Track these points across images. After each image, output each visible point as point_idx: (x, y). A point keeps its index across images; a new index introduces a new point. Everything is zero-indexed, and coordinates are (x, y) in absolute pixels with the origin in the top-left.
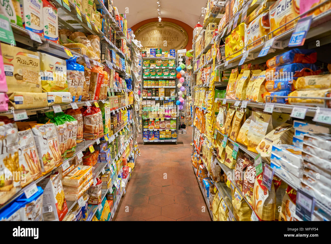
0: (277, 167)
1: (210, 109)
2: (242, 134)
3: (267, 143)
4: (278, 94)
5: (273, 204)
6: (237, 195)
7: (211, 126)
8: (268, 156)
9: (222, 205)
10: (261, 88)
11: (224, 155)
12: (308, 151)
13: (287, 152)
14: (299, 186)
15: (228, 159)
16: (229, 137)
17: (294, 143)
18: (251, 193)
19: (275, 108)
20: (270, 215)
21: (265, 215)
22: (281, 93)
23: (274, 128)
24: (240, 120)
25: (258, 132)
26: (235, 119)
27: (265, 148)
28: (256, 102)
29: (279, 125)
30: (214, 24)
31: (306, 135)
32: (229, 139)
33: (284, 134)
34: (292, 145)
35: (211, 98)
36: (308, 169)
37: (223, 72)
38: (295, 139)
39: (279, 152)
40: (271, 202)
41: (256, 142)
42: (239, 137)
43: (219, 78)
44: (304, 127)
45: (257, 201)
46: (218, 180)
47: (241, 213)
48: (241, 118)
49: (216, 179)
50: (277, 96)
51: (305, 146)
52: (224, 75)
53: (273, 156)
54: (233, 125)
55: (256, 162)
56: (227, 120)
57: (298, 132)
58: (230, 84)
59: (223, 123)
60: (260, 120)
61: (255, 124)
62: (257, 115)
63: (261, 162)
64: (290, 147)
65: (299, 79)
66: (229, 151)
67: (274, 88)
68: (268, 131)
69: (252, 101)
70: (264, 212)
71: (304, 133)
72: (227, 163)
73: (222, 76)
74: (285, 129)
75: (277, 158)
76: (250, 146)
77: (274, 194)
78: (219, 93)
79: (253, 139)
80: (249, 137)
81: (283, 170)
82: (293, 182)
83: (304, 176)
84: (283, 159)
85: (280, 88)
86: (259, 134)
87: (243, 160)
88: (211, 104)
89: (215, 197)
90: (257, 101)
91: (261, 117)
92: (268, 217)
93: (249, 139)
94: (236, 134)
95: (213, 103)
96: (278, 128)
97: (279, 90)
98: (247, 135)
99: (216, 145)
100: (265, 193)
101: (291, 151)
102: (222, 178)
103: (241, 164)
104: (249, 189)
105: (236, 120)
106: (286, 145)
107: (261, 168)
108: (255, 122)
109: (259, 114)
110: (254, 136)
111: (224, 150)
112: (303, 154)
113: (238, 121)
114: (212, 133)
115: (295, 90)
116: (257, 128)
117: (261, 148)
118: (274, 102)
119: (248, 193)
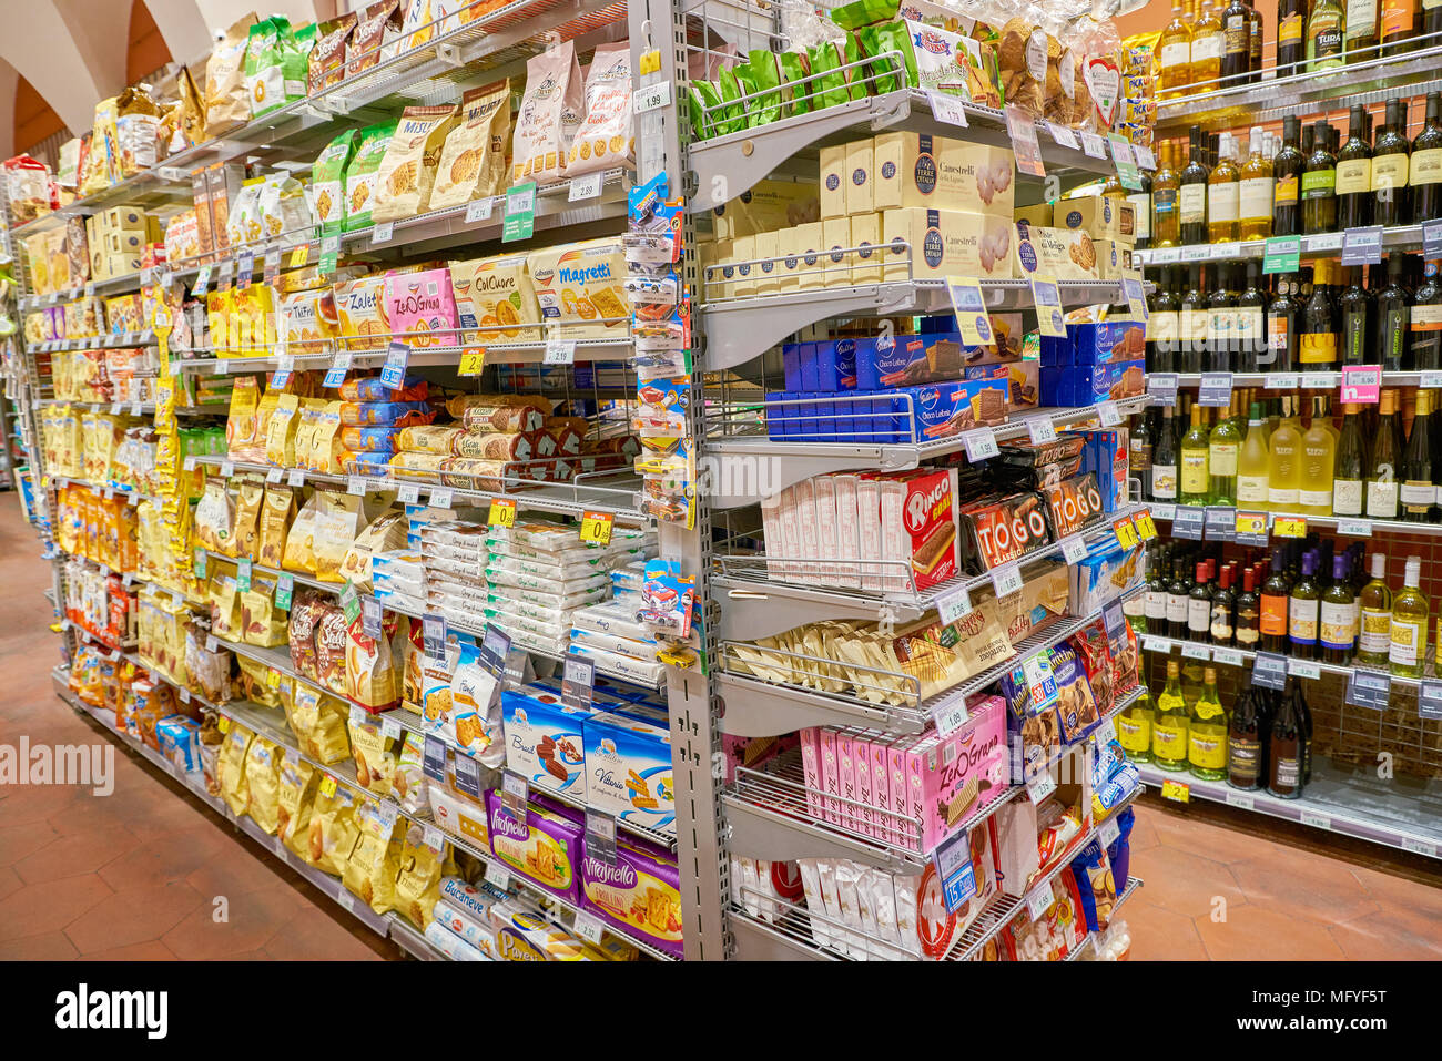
0: (386, 594)
1: (172, 491)
2: (297, 546)
3: (361, 555)
4: (370, 460)
5: (389, 670)
6: (302, 700)
7: (182, 541)
8: (367, 579)
9: (253, 757)
10: (334, 442)
11: (240, 617)
12: (430, 552)
13: (400, 562)
14: (426, 611)
15: (257, 624)
16: (256, 562)
17: (410, 545)
18: (342, 671)
19: (368, 486)
20: (386, 692)
21: (378, 695)
22: (375, 456)
23: (370, 522)
24: (285, 514)
25: (338, 535)
26: (266, 512)
27: (358, 567)
28: (326, 474)
29: (379, 515)
30: (133, 210)
31: (424, 527)
32: (256, 567)
33: (390, 532)
34: (408, 548)
35: (171, 459)
36: (431, 581)
37: (196, 376)
38: (411, 537)
39: (386, 566)
40: (385, 666)
41: (336, 558)
42: (289, 556)
43: (189, 395)
44: (422, 513)
45: (357, 678)
46: (226, 696)
47: (322, 733)
48: (284, 507)
49: (218, 696)
50: (369, 463)
51: (424, 545)
52: (201, 384)
53: (376, 576)
54: (264, 528)
55: (344, 600)
56: (239, 517)
57: (415, 524)
58: (236, 419)
59: (227, 528)
60: (338, 509)
61: (328, 519)
62: (329, 499)
63: (354, 594)
64: (404, 553)
65: (404, 430)
66: (256, 602)
67: (362, 446)
68: (359, 532)
69: (314, 472)
70: (374, 690)
71: (423, 524)
72: (253, 636)
73: (197, 388)
74: (392, 521)
75: (385, 577)
76: (323, 571)
77: (388, 650)
78: (192, 441)
79: (326, 552)
80: (318, 550)
81: (398, 595)
82: (415, 610)
83: (431, 593)
84: (395, 576)
85: (373, 447)
86: (339, 541)
87: (308, 608)
88: (173, 475)
89: (222, 752)
90: (328, 471)
91: (339, 503)
92: (383, 698)
93: (318, 555)
94: (277, 551)
95: (178, 473)
96: (377, 521)
97: (371, 451)
98: (310, 547)
99: (205, 594)
100: (371, 654)
101: (407, 559)
102: (236, 688)
103: (304, 618)
104: (334, 665)
105: (271, 514)
106: (398, 551)
107: (357, 606)
108: (326, 514)
109: (333, 495)
110: (328, 547)
111: (237, 604)
112: (424, 558)
113: (277, 516)
114: (189, 563)
115: (399, 451)
116: (335, 527)
117: (351, 567)
118: (365, 474)
119: (333, 675)
